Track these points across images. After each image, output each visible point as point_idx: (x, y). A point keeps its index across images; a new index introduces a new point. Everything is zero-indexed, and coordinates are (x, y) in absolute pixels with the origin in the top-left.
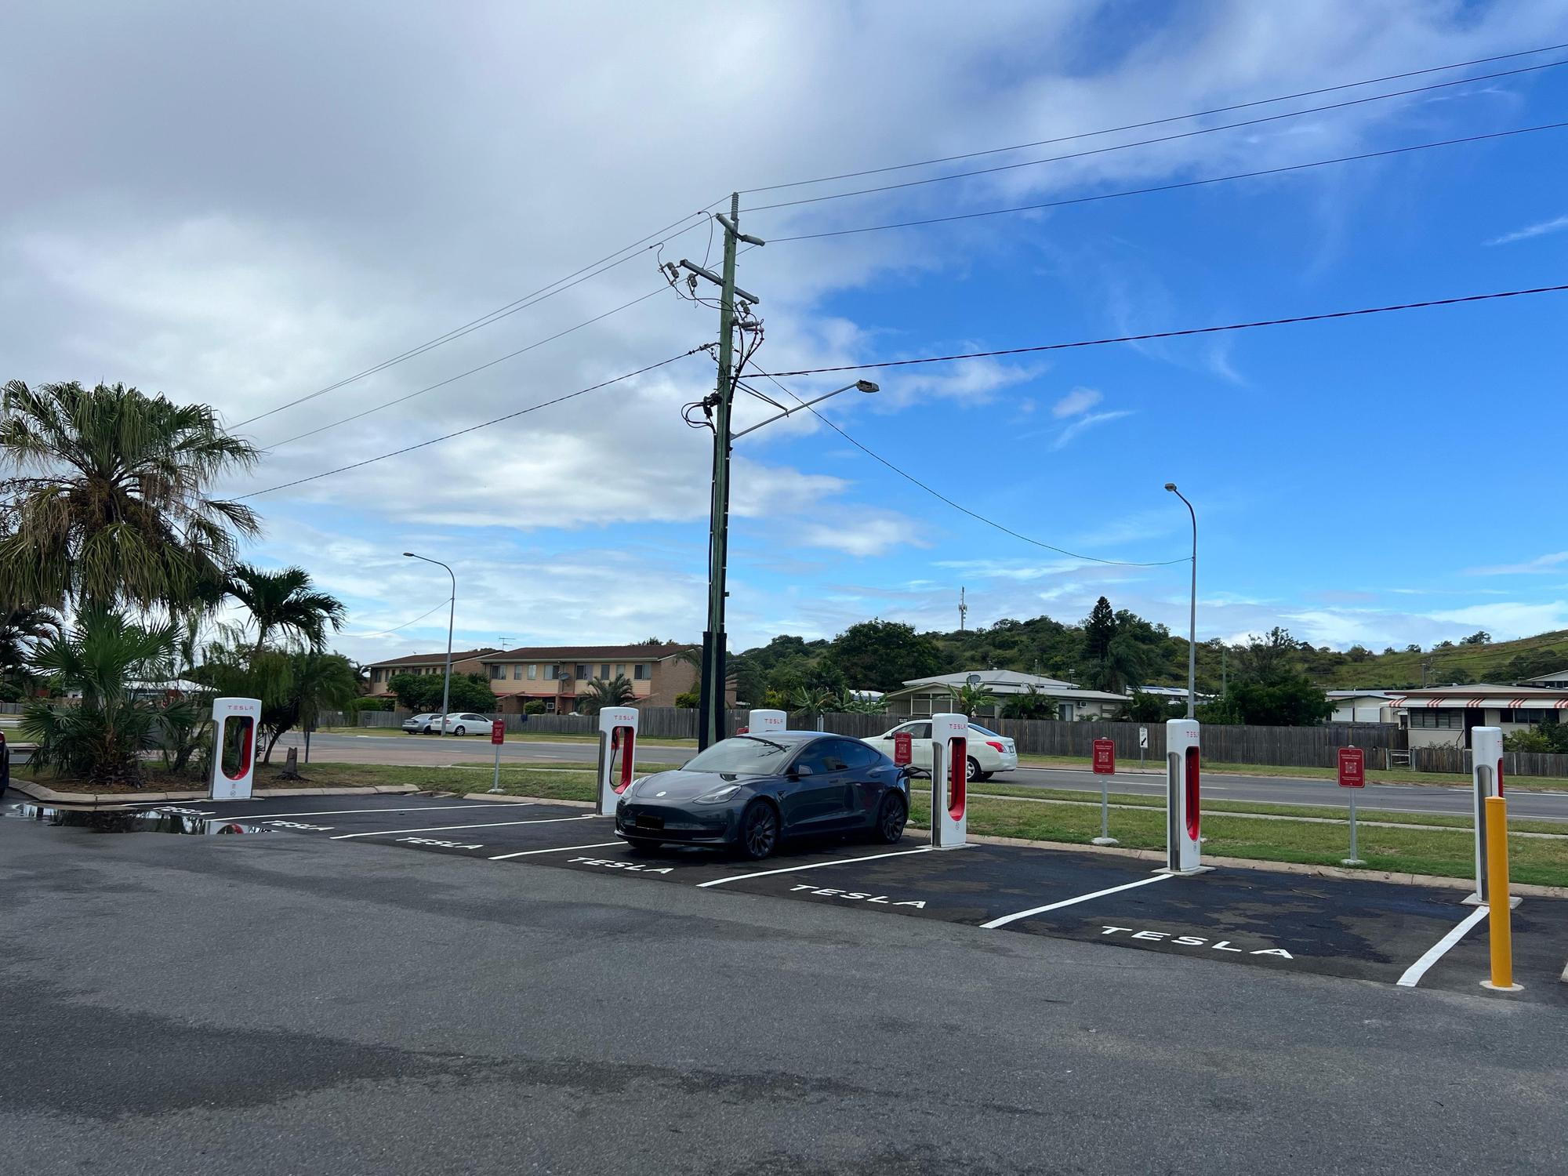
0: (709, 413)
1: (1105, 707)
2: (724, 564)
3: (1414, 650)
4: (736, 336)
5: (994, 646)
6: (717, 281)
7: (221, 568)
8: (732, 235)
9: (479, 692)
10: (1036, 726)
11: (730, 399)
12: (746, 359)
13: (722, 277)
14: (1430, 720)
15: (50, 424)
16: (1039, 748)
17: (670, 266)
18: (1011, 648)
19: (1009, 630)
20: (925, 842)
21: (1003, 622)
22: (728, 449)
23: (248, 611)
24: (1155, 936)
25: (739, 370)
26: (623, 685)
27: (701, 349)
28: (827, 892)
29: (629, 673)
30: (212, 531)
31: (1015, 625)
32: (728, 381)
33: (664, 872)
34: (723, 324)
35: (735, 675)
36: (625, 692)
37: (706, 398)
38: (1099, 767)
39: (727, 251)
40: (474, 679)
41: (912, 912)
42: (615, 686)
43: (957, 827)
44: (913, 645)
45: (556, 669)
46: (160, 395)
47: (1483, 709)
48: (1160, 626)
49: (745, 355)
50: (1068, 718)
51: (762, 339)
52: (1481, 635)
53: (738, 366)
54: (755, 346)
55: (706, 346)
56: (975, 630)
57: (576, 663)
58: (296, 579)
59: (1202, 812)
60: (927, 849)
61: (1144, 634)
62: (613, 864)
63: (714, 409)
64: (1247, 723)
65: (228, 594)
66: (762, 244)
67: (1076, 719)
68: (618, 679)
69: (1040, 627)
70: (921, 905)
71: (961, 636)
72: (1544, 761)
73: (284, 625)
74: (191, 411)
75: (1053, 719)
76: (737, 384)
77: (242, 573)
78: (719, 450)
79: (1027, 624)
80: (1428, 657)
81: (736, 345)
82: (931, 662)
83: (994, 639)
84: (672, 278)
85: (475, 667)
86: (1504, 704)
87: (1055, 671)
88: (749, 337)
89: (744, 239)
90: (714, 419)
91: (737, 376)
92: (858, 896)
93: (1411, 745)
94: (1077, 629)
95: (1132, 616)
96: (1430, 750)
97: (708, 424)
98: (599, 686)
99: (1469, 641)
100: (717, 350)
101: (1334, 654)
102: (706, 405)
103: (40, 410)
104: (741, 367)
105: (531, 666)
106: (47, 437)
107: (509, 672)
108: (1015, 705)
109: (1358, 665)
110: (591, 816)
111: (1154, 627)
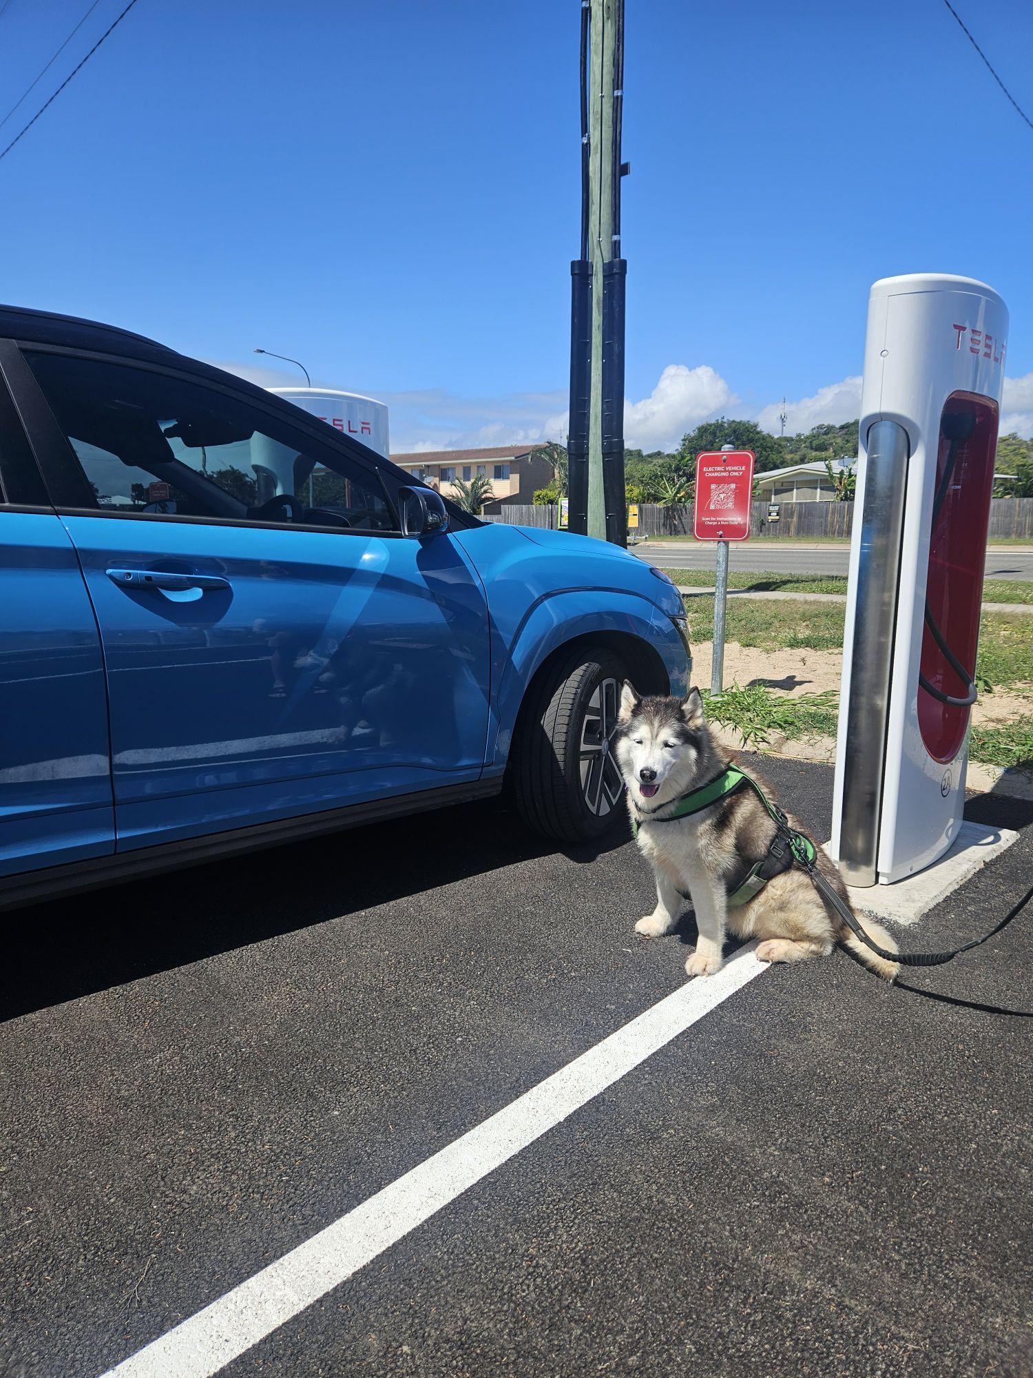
5: (812, 449)
18: (826, 449)
19: (826, 434)
21: (820, 427)
26: (483, 485)
29: (489, 474)
42: (476, 487)
45: (421, 472)
56: (794, 436)
57: (439, 465)
68: (479, 480)
83: (811, 442)
98: (462, 487)
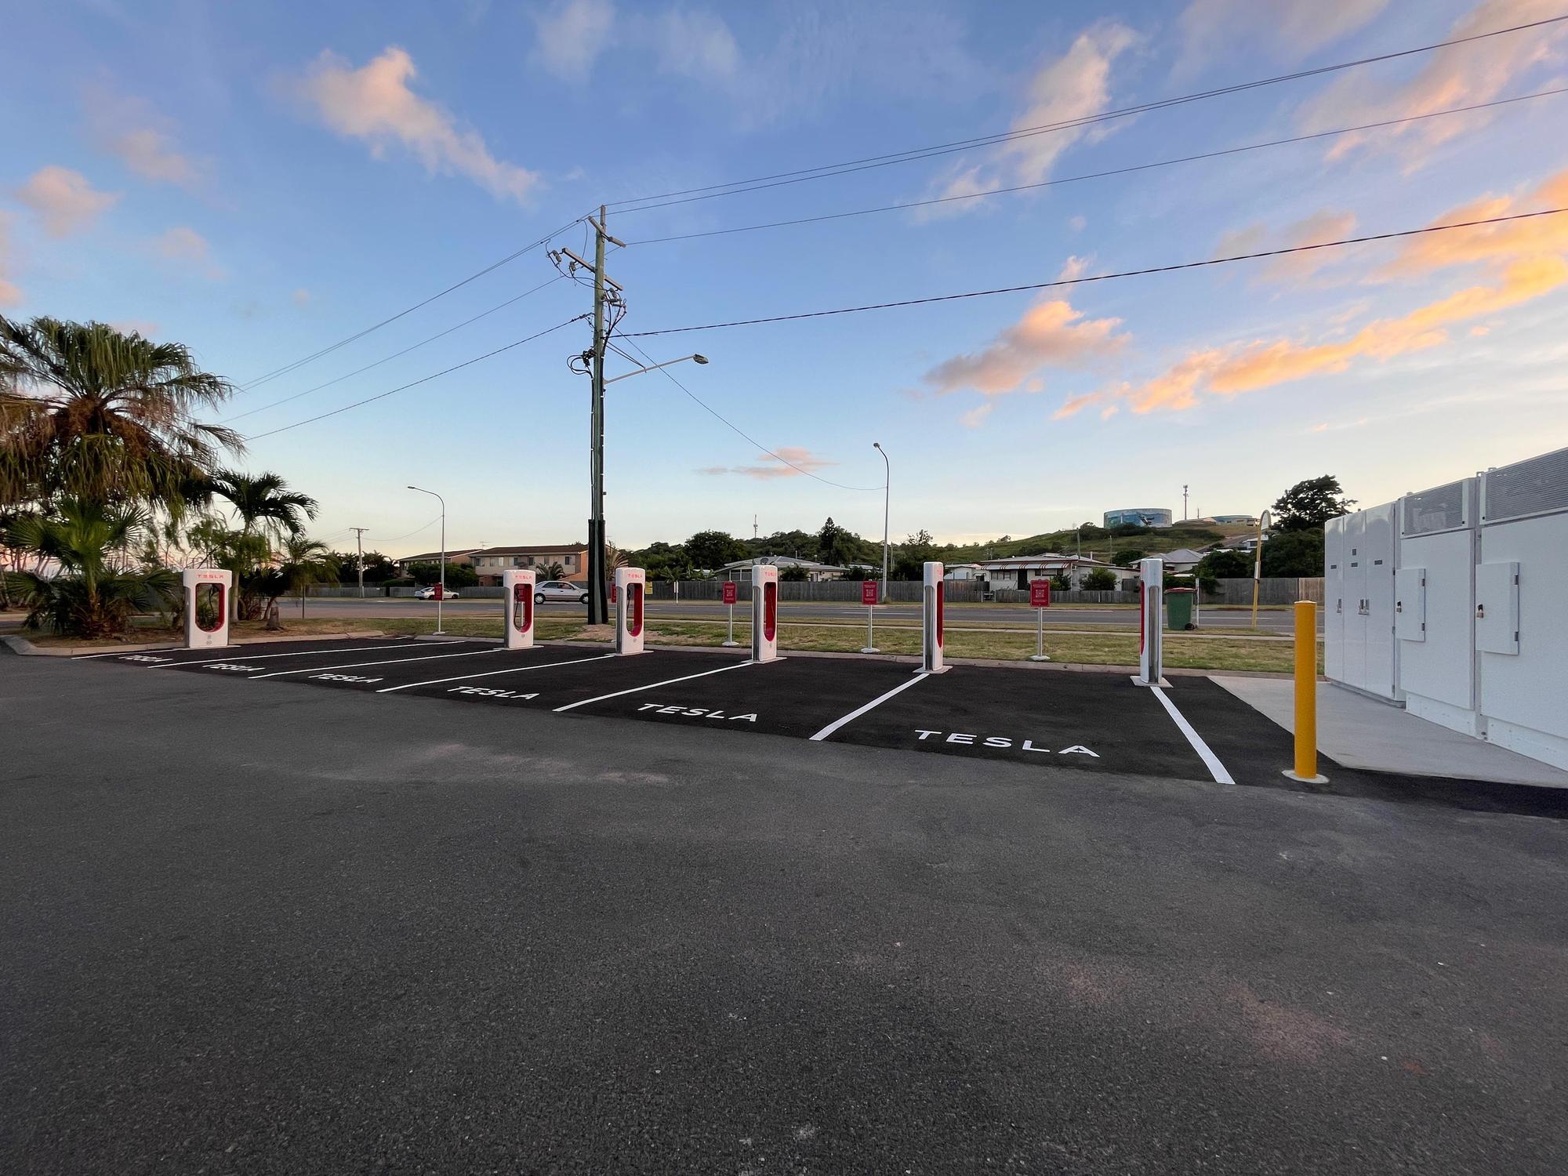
0: (587, 364)
1: (835, 574)
2: (602, 472)
3: (976, 545)
4: (606, 309)
5: (773, 546)
6: (592, 270)
7: (206, 473)
8: (600, 235)
9: (466, 574)
10: (799, 585)
11: (603, 354)
12: (613, 326)
13: (594, 266)
14: (1001, 576)
15: (35, 352)
16: (801, 597)
17: (555, 253)
18: (782, 547)
19: (780, 537)
20: (748, 657)
21: (777, 533)
22: (602, 390)
23: (233, 505)
24: (967, 739)
25: (608, 333)
26: (557, 568)
27: (581, 317)
28: (670, 710)
29: (561, 561)
30: (195, 444)
31: (783, 535)
32: (600, 338)
33: (529, 698)
34: (596, 299)
35: (627, 561)
36: (559, 572)
37: (584, 352)
38: (866, 599)
39: (598, 246)
40: (464, 566)
41: (744, 725)
42: (553, 569)
43: (771, 646)
44: (729, 543)
45: (516, 559)
46: (134, 333)
47: (1027, 569)
48: (856, 534)
49: (612, 323)
50: (815, 580)
51: (625, 312)
52: (1007, 537)
53: (607, 330)
54: (619, 317)
55: (584, 316)
56: (762, 538)
57: (528, 556)
58: (271, 482)
59: (944, 629)
60: (749, 663)
61: (847, 538)
62: (487, 692)
63: (591, 361)
64: (909, 580)
65: (213, 492)
66: (624, 246)
67: (819, 580)
68: (554, 565)
69: (796, 536)
70: (753, 718)
71: (754, 541)
72: (1058, 594)
73: (269, 517)
74: (167, 348)
75: (807, 581)
76: (607, 344)
77: (226, 477)
78: (595, 390)
79: (789, 534)
80: (983, 548)
81: (606, 315)
82: (740, 554)
83: (773, 542)
84: (556, 262)
85: (466, 560)
86: (1037, 566)
87: (805, 557)
88: (614, 310)
89: (610, 239)
90: (591, 368)
91: (607, 338)
92: (696, 712)
93: (991, 589)
94: (815, 536)
95: (842, 529)
96: (1002, 591)
97: (587, 372)
98: (543, 569)
99: (1002, 540)
100: (593, 319)
101: (939, 548)
102: (586, 357)
103: (20, 337)
104: (610, 331)
105: (500, 558)
106: (32, 363)
107: (486, 562)
108: (787, 573)
109: (950, 552)
110: (499, 649)
111: (853, 535)
